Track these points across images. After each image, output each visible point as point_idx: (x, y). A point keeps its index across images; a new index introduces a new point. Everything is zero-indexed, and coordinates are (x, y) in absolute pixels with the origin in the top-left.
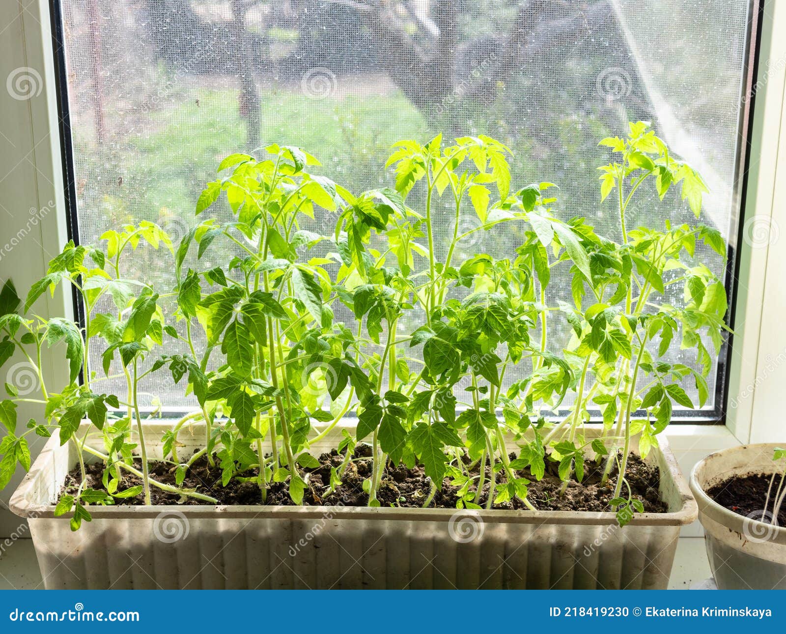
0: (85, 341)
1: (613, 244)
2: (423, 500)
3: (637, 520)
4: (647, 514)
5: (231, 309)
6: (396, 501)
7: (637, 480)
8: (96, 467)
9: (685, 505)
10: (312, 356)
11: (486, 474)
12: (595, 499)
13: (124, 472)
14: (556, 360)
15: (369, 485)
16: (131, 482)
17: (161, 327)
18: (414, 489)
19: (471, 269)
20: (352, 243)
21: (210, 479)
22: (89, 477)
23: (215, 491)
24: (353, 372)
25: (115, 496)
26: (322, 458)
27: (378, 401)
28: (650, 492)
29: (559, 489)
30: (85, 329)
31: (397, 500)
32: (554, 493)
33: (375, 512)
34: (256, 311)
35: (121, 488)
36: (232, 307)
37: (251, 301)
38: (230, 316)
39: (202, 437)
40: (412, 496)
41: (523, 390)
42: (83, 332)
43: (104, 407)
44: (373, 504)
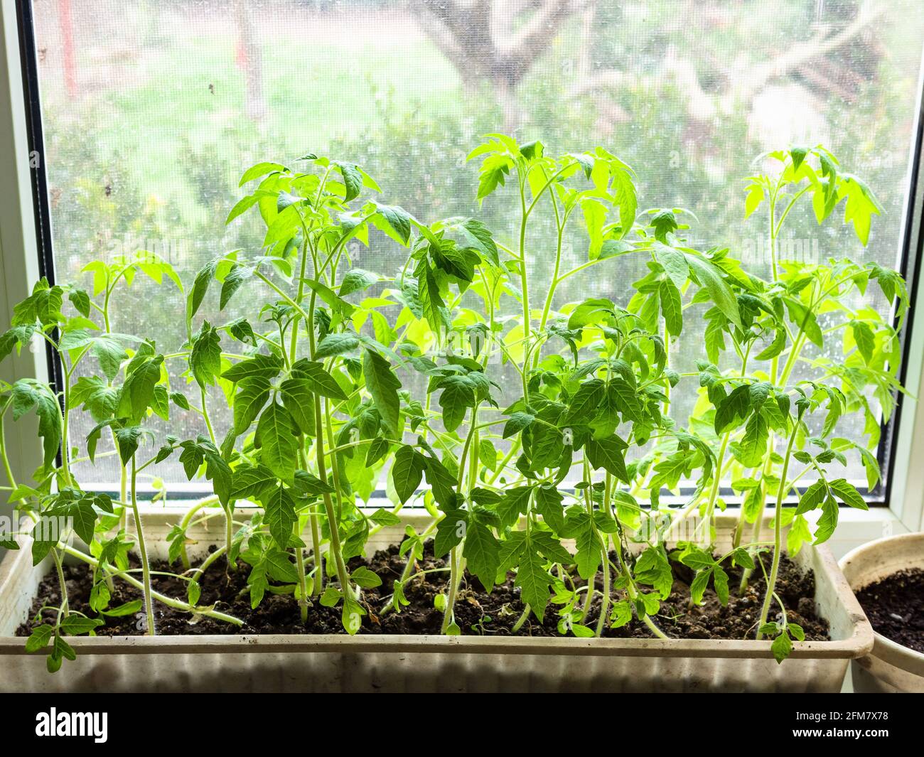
0: (62, 410)
1: (762, 283)
2: (513, 619)
3: (797, 652)
4: (809, 643)
5: (267, 385)
6: (478, 622)
7: (785, 587)
8: (80, 569)
9: (856, 629)
10: (374, 442)
11: (596, 584)
12: (733, 614)
13: (118, 579)
14: (694, 441)
15: (443, 601)
16: (126, 593)
17: (167, 396)
18: (501, 603)
19: (581, 318)
20: (426, 292)
21: (232, 588)
22: (70, 583)
23: (239, 607)
24: (429, 465)
25: (106, 613)
26: (376, 557)
27: (462, 501)
28: (804, 605)
29: (687, 599)
30: (64, 393)
31: (480, 620)
32: (680, 606)
33: (455, 643)
34: (302, 389)
35: (115, 603)
36: (269, 383)
37: (294, 374)
38: (266, 396)
39: (219, 530)
40: (499, 614)
41: (643, 475)
42: (61, 398)
43: (93, 512)
44: (451, 631)
